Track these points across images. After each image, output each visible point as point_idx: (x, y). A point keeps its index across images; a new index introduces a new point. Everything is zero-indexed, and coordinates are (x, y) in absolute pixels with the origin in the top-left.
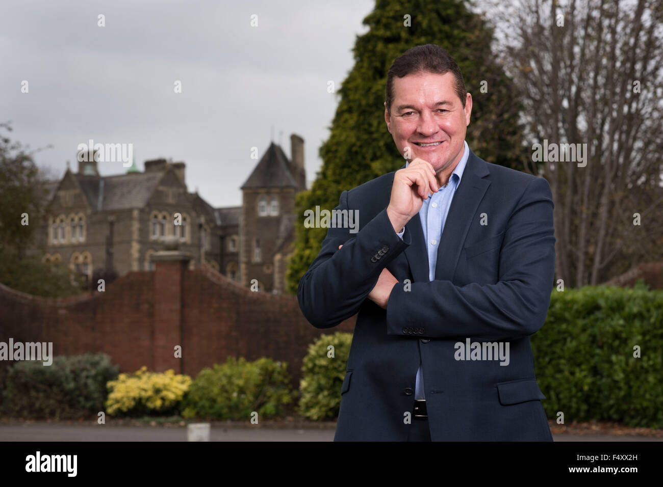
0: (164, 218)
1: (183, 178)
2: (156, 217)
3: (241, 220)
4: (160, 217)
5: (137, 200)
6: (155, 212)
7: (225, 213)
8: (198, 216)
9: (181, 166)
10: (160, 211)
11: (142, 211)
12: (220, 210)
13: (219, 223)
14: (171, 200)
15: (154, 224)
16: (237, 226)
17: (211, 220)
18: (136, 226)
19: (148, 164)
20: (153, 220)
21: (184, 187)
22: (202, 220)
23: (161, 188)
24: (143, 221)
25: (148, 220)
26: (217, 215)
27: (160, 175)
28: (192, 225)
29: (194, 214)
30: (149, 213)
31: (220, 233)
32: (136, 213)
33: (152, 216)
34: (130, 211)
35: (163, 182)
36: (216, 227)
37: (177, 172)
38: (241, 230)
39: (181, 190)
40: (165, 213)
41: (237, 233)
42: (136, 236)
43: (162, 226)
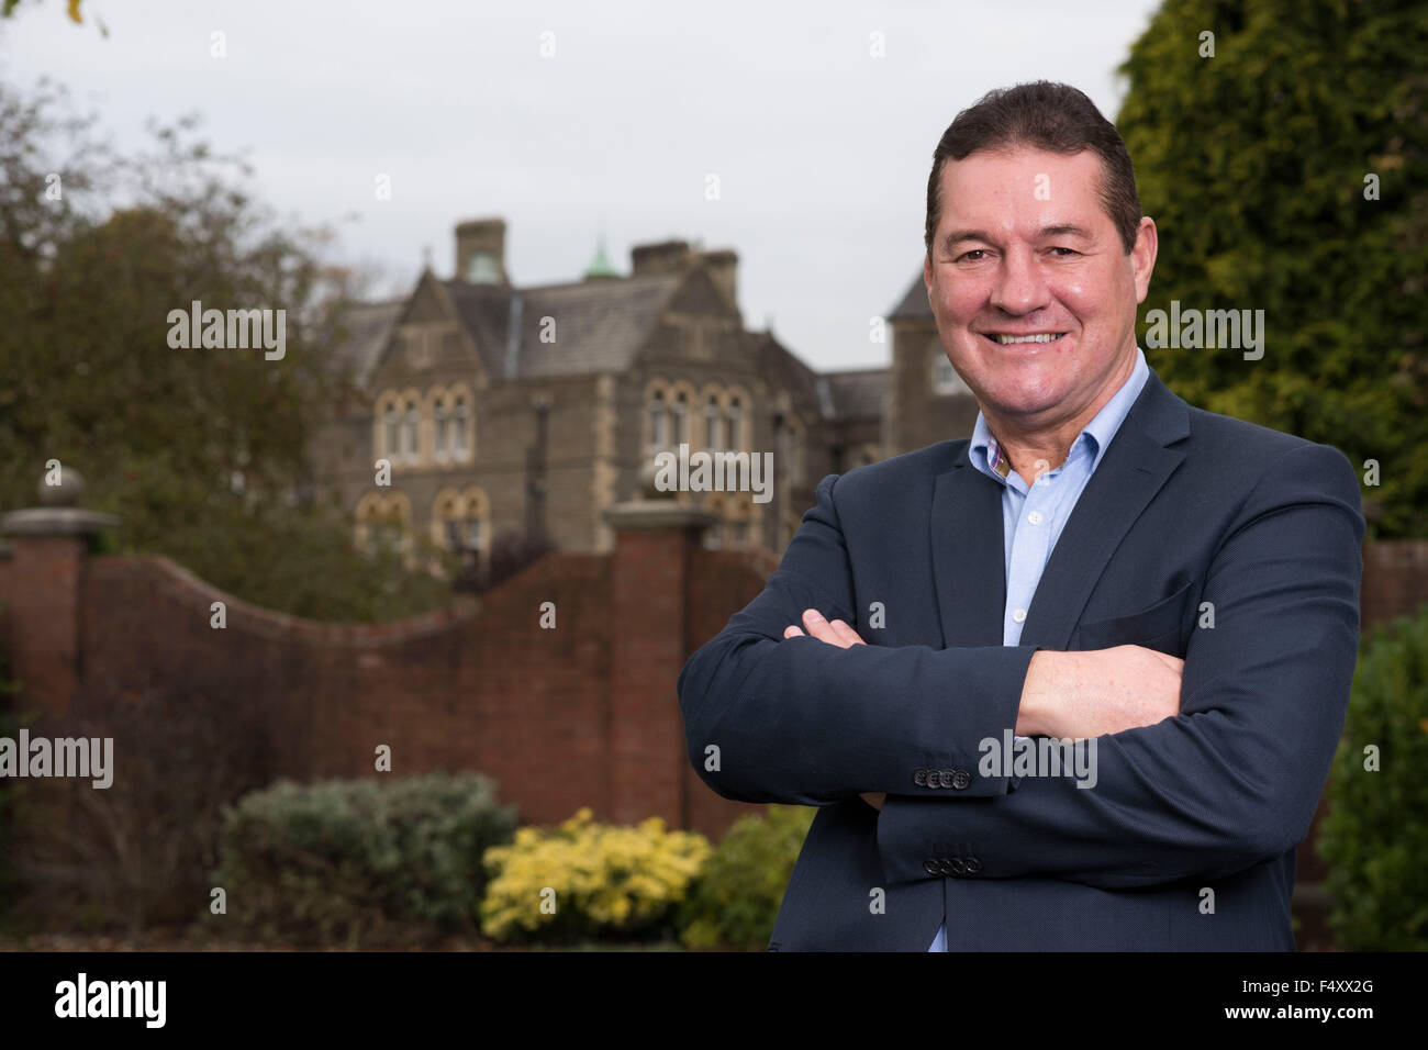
0: (682, 398)
1: (732, 291)
2: (659, 395)
3: (888, 406)
4: (671, 395)
5: (610, 350)
6: (657, 383)
7: (844, 385)
8: (772, 394)
9: (725, 260)
10: (671, 380)
11: (621, 379)
12: (832, 378)
13: (829, 411)
14: (700, 351)
15: (656, 415)
16: (875, 421)
17: (806, 405)
18: (606, 420)
19: (642, 255)
20: (651, 404)
21: (736, 316)
22: (784, 403)
23: (673, 319)
24: (626, 407)
25: (640, 404)
26: (823, 390)
27: (670, 284)
28: (756, 417)
29: (760, 389)
30: (642, 384)
31: (831, 438)
32: (606, 387)
33: (649, 393)
34: (590, 380)
35: (678, 303)
36: (822, 423)
37: (717, 275)
38: (889, 433)
39: (727, 325)
40: (682, 386)
41: (876, 439)
42: (606, 446)
43: (676, 420)
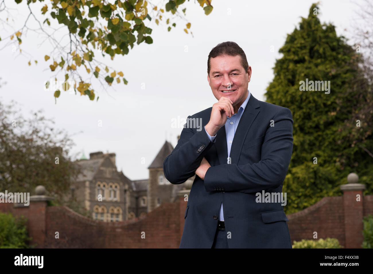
0: (104, 186)
1: (115, 162)
2: (99, 186)
3: (148, 187)
4: (102, 186)
5: (89, 175)
6: (99, 183)
7: (138, 183)
8: (124, 185)
9: (113, 155)
10: (102, 182)
11: (91, 182)
12: (135, 182)
13: (134, 189)
14: (108, 176)
15: (98, 190)
16: (146, 191)
17: (130, 187)
18: (87, 191)
19: (92, 155)
20: (98, 188)
21: (115, 168)
22: (127, 187)
23: (102, 168)
24: (92, 188)
25: (95, 187)
26: (133, 184)
27: (101, 161)
28: (120, 190)
29: (121, 184)
30: (95, 183)
31: (136, 195)
32: (87, 184)
33: (97, 185)
34: (84, 182)
35: (103, 165)
36: (133, 191)
37: (112, 159)
38: (149, 193)
39: (114, 170)
40: (104, 183)
41: (146, 195)
42: (87, 197)
43: (103, 191)
